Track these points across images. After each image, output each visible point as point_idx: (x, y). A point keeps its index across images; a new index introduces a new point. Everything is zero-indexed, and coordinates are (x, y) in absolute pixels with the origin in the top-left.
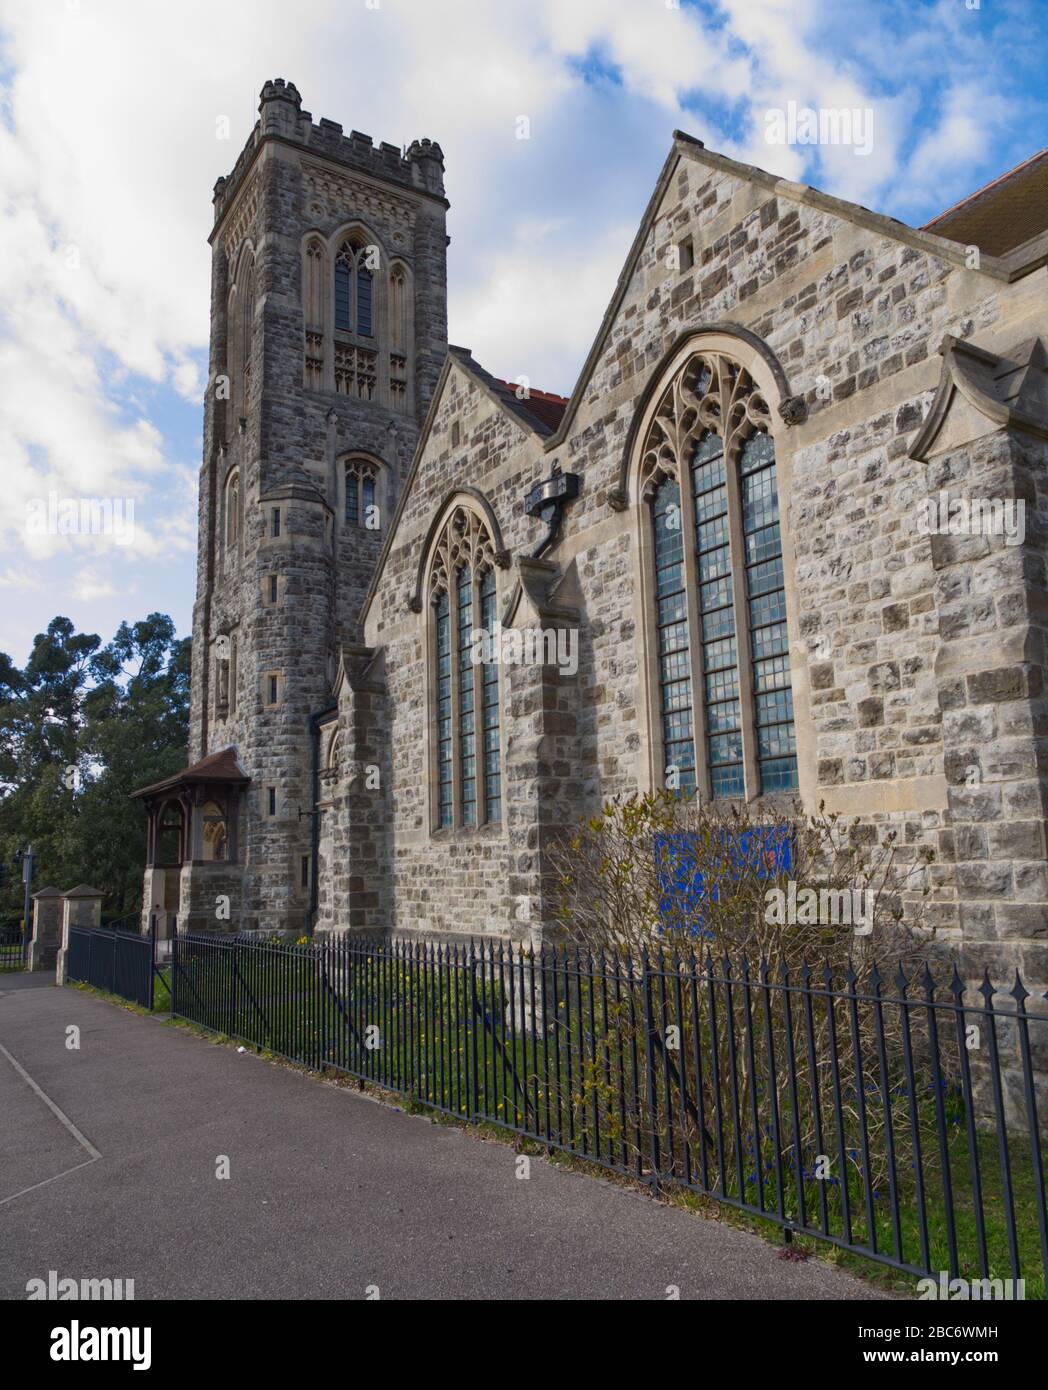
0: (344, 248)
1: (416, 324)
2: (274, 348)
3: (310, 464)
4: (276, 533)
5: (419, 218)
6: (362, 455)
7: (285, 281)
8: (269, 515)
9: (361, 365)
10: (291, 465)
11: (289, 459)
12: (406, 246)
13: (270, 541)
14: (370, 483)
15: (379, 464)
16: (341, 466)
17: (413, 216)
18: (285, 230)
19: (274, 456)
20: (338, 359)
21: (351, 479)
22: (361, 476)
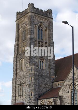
0: (39, 26)
1: (49, 37)
2: (31, 43)
3: (36, 60)
4: (32, 71)
5: (49, 21)
6: (42, 58)
7: (32, 33)
8: (31, 68)
9: (41, 44)
10: (33, 61)
11: (33, 60)
12: (47, 25)
13: (31, 72)
14: (43, 62)
15: (44, 59)
16: (39, 60)
17: (48, 21)
18: (32, 25)
19: (31, 59)
20: (38, 43)
21: (40, 62)
22: (42, 61)
